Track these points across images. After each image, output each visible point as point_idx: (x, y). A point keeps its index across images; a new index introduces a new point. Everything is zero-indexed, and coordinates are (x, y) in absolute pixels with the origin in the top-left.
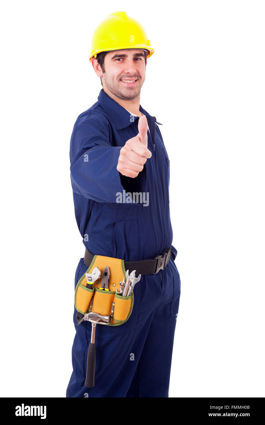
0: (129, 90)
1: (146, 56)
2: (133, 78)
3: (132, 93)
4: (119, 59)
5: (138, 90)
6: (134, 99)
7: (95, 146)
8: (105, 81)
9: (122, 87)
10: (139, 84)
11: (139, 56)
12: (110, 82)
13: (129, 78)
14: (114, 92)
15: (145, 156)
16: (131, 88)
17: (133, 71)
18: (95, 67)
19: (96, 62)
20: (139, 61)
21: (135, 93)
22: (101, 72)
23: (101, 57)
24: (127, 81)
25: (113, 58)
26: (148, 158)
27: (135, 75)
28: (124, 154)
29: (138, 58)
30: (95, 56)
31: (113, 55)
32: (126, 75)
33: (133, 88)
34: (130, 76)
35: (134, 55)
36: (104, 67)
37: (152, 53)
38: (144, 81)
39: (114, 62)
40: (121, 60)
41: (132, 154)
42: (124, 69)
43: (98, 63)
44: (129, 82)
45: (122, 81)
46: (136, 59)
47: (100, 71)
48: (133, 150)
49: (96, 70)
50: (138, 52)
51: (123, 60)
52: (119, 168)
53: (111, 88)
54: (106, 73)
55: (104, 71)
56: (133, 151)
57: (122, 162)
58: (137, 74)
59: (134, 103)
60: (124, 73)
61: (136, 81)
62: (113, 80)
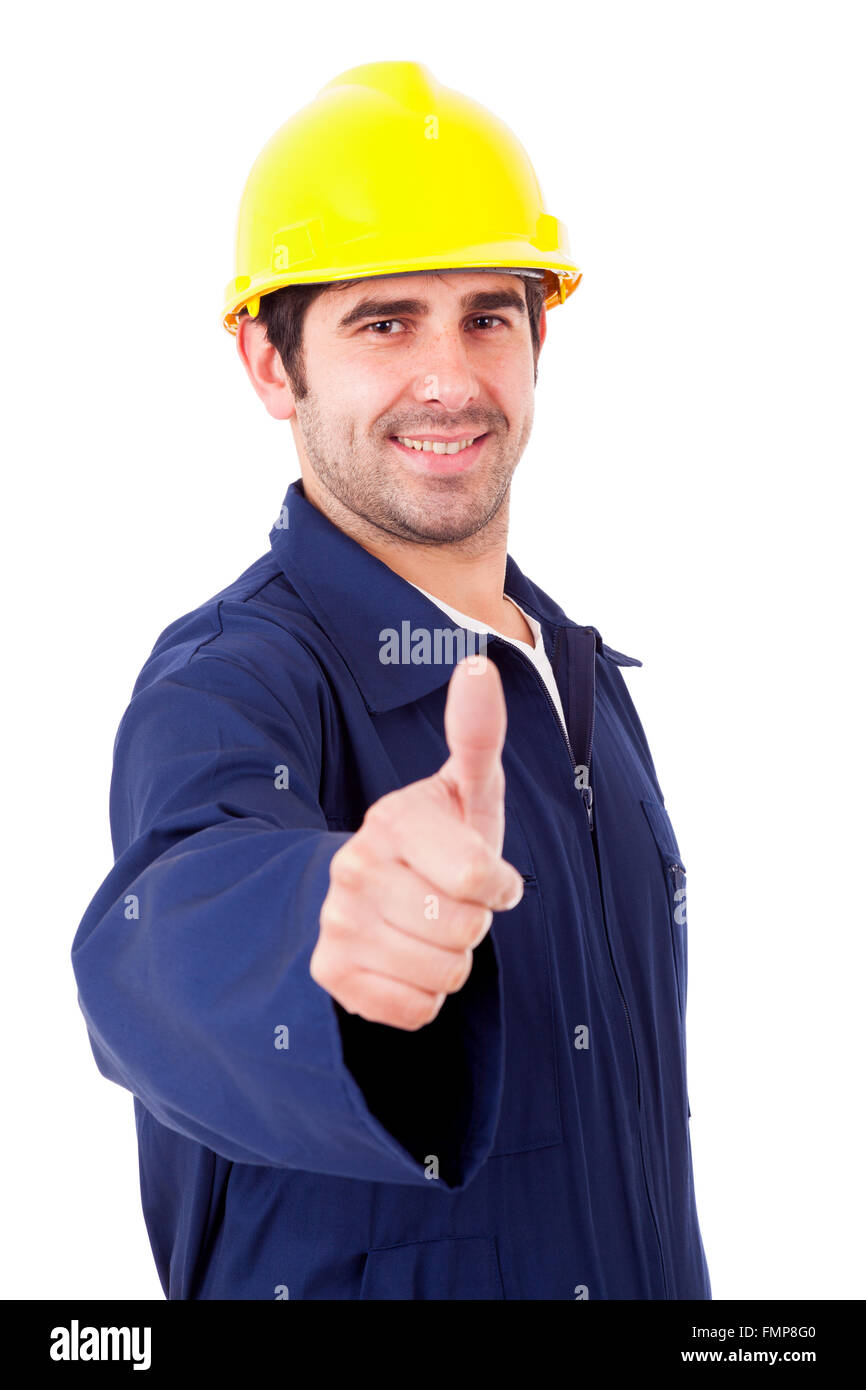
0: (442, 491)
1: (540, 302)
2: (459, 430)
3: (457, 509)
4: (383, 323)
5: (490, 489)
6: (470, 539)
7: (223, 821)
8: (309, 443)
9: (399, 476)
10: (494, 458)
11: (497, 306)
12: (333, 448)
13: (440, 431)
14: (359, 504)
15: (476, 895)
16: (451, 483)
17: (459, 389)
18: (255, 364)
19: (258, 335)
20: (496, 335)
21: (473, 507)
22: (288, 391)
23: (283, 312)
24: (427, 446)
25: (347, 321)
26: (500, 907)
27: (472, 414)
28: (356, 886)
29: (491, 318)
30: (254, 310)
31: (350, 302)
32: (421, 409)
33: (460, 478)
34: (443, 420)
35: (463, 302)
36: (302, 364)
37: (572, 287)
38: (523, 441)
39: (357, 338)
40: (396, 328)
41: (401, 886)
42: (413, 381)
43: (267, 345)
44: (438, 448)
45: (402, 446)
46: (479, 318)
47: (282, 385)
48: (411, 860)
49: (260, 381)
50: (486, 286)
51: (406, 326)
52: (324, 965)
53: (341, 481)
54: (311, 400)
55: (301, 391)
56: (404, 864)
57: (342, 934)
58: (487, 405)
59: (472, 559)
60: (413, 399)
61: (479, 441)
62: (351, 436)
